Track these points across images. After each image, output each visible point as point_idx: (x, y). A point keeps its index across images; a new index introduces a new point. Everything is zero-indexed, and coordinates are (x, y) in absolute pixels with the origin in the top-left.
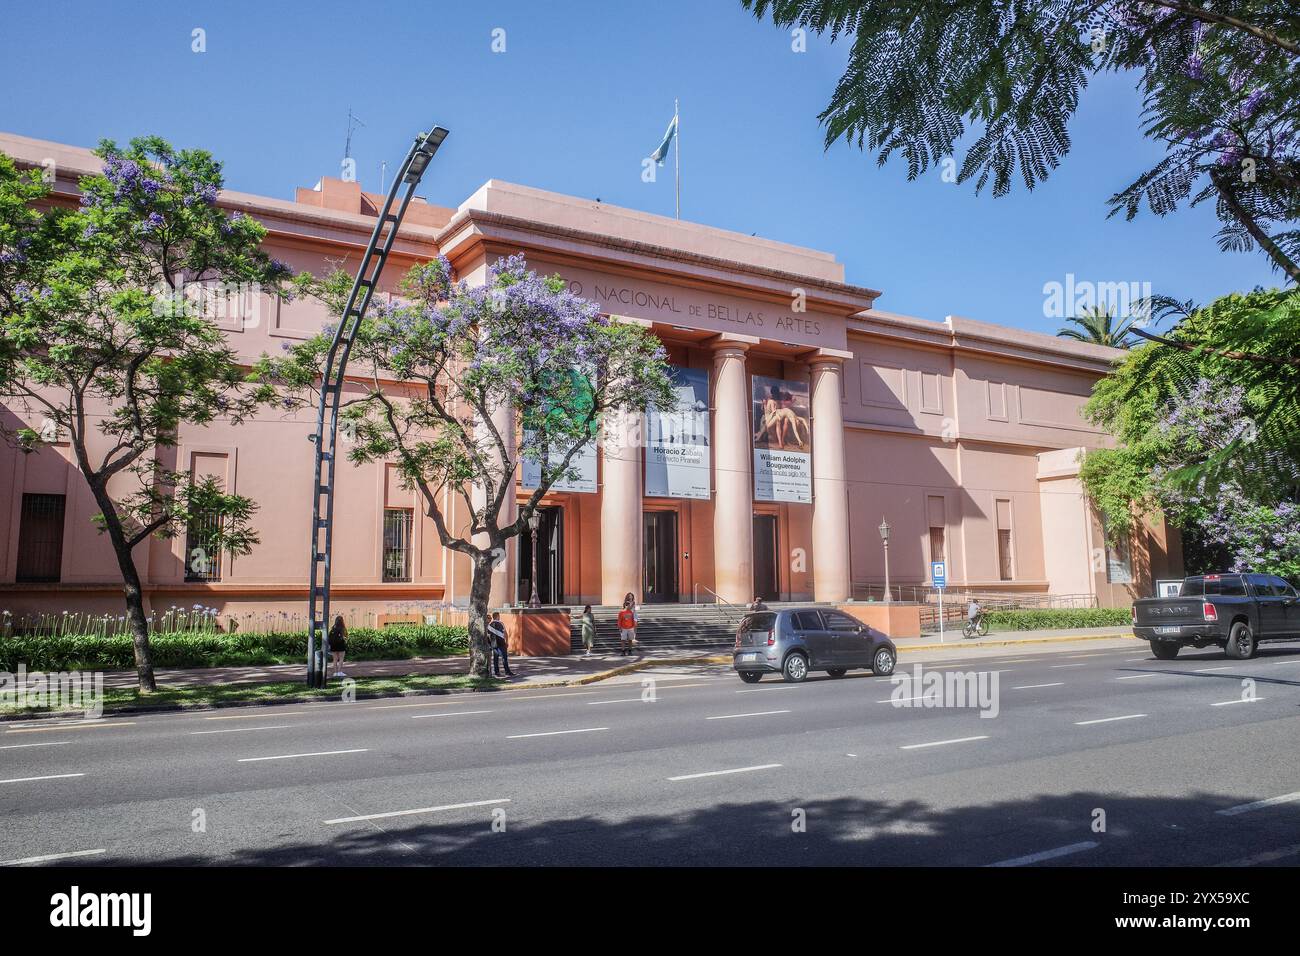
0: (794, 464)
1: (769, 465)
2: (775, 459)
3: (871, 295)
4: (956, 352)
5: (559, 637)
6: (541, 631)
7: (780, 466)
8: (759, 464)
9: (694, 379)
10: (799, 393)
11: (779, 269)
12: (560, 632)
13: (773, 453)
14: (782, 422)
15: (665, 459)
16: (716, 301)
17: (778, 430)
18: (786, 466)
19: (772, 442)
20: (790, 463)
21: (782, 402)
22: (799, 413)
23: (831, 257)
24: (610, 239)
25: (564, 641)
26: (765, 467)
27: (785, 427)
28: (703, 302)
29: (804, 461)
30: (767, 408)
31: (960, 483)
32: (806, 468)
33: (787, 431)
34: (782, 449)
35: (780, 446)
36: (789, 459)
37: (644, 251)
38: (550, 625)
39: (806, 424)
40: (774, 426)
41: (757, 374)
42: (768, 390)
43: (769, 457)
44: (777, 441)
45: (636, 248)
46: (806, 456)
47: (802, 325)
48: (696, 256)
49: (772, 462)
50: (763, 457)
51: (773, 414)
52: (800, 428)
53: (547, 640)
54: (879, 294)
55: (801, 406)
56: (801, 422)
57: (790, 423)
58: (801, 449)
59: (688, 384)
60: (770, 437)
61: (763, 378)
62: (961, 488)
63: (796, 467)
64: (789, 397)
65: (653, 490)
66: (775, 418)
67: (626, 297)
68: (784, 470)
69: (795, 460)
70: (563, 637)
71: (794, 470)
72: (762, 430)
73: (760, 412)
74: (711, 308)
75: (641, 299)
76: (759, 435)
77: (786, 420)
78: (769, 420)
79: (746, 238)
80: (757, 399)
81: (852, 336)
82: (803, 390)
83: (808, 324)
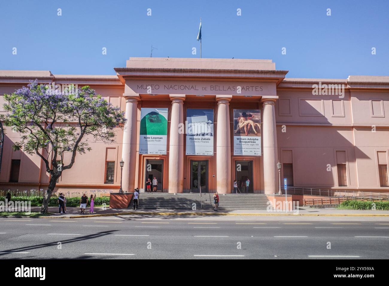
0: (253, 141)
1: (240, 142)
2: (243, 139)
3: (285, 73)
4: (351, 91)
5: (124, 202)
6: (116, 200)
7: (246, 142)
8: (236, 141)
9: (207, 112)
10: (256, 114)
11: (236, 69)
12: (123, 200)
13: (242, 137)
14: (247, 125)
15: (194, 142)
16: (214, 84)
17: (245, 128)
18: (249, 142)
19: (242, 133)
20: (251, 141)
21: (248, 118)
22: (255, 121)
23: (270, 61)
24: (164, 69)
25: (125, 204)
26: (239, 143)
27: (249, 127)
28: (208, 86)
29: (257, 140)
30: (240, 121)
31: (355, 145)
32: (259, 142)
33: (249, 129)
34: (247, 136)
35: (246, 134)
36: (251, 139)
37: (178, 71)
38: (120, 198)
39: (259, 125)
40: (243, 127)
41: (235, 108)
42: (241, 114)
43: (241, 139)
44: (245, 133)
45: (175, 71)
46: (259, 138)
47: (254, 88)
48: (199, 70)
49: (242, 141)
50: (238, 139)
51: (242, 123)
52: (256, 127)
53: (118, 203)
54: (288, 72)
55: (257, 119)
56: (256, 125)
57: (251, 126)
58: (256, 135)
59: (204, 114)
60: (241, 131)
61: (238, 110)
62: (356, 147)
63: (254, 142)
64: (251, 116)
65: (188, 153)
66: (244, 124)
67: (176, 87)
68: (248, 143)
69: (254, 140)
70: (125, 202)
71: (252, 143)
72: (238, 129)
73: (237, 122)
74: (212, 87)
75: (182, 87)
76: (236, 131)
77: (249, 124)
78: (241, 125)
79: (230, 60)
80: (235, 118)
81: (278, 89)
82: (258, 112)
83: (257, 88)
